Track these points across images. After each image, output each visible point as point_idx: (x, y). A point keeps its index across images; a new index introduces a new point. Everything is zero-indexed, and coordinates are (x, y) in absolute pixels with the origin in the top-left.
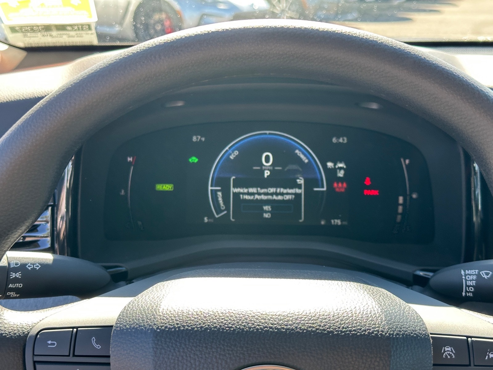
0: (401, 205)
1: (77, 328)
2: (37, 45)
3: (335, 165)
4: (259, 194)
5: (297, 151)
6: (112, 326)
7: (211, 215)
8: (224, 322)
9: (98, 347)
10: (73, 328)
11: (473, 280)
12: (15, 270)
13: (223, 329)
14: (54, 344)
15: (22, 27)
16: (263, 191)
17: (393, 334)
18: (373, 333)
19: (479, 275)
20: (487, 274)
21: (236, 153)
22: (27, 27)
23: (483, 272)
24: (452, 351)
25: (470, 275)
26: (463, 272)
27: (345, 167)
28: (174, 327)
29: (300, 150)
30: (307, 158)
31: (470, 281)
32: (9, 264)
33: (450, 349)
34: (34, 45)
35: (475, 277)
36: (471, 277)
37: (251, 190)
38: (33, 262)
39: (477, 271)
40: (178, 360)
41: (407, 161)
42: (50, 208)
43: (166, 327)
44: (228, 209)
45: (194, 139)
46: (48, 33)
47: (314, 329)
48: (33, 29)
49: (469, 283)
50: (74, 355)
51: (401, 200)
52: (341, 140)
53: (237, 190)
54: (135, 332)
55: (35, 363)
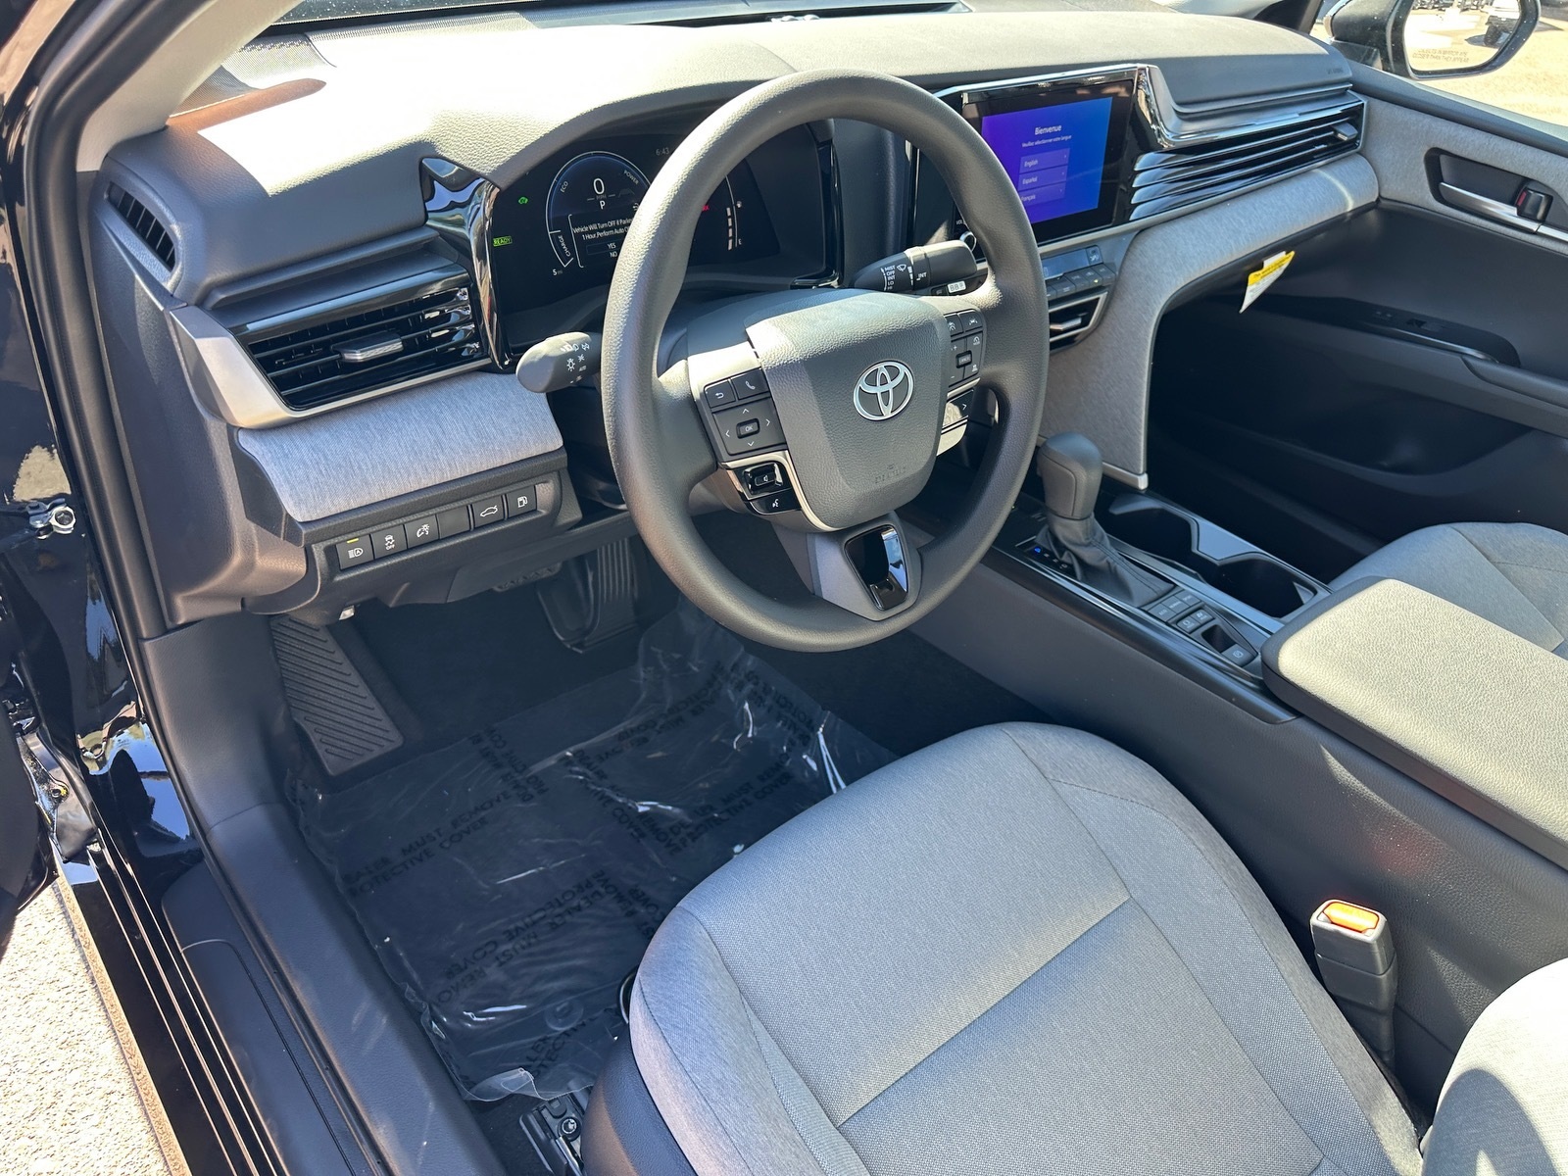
0: (730, 217)
1: (730, 378)
4: (601, 231)
5: (626, 172)
7: (559, 267)
9: (753, 388)
11: (892, 275)
14: (721, 395)
16: (603, 226)
19: (896, 270)
20: (903, 267)
21: (566, 184)
23: (900, 267)
26: (882, 270)
29: (628, 169)
30: (638, 179)
31: (890, 276)
35: (893, 272)
36: (890, 273)
37: (593, 227)
39: (895, 267)
44: (573, 255)
49: (890, 278)
50: (739, 399)
51: (729, 212)
53: (577, 230)
55: (713, 414)
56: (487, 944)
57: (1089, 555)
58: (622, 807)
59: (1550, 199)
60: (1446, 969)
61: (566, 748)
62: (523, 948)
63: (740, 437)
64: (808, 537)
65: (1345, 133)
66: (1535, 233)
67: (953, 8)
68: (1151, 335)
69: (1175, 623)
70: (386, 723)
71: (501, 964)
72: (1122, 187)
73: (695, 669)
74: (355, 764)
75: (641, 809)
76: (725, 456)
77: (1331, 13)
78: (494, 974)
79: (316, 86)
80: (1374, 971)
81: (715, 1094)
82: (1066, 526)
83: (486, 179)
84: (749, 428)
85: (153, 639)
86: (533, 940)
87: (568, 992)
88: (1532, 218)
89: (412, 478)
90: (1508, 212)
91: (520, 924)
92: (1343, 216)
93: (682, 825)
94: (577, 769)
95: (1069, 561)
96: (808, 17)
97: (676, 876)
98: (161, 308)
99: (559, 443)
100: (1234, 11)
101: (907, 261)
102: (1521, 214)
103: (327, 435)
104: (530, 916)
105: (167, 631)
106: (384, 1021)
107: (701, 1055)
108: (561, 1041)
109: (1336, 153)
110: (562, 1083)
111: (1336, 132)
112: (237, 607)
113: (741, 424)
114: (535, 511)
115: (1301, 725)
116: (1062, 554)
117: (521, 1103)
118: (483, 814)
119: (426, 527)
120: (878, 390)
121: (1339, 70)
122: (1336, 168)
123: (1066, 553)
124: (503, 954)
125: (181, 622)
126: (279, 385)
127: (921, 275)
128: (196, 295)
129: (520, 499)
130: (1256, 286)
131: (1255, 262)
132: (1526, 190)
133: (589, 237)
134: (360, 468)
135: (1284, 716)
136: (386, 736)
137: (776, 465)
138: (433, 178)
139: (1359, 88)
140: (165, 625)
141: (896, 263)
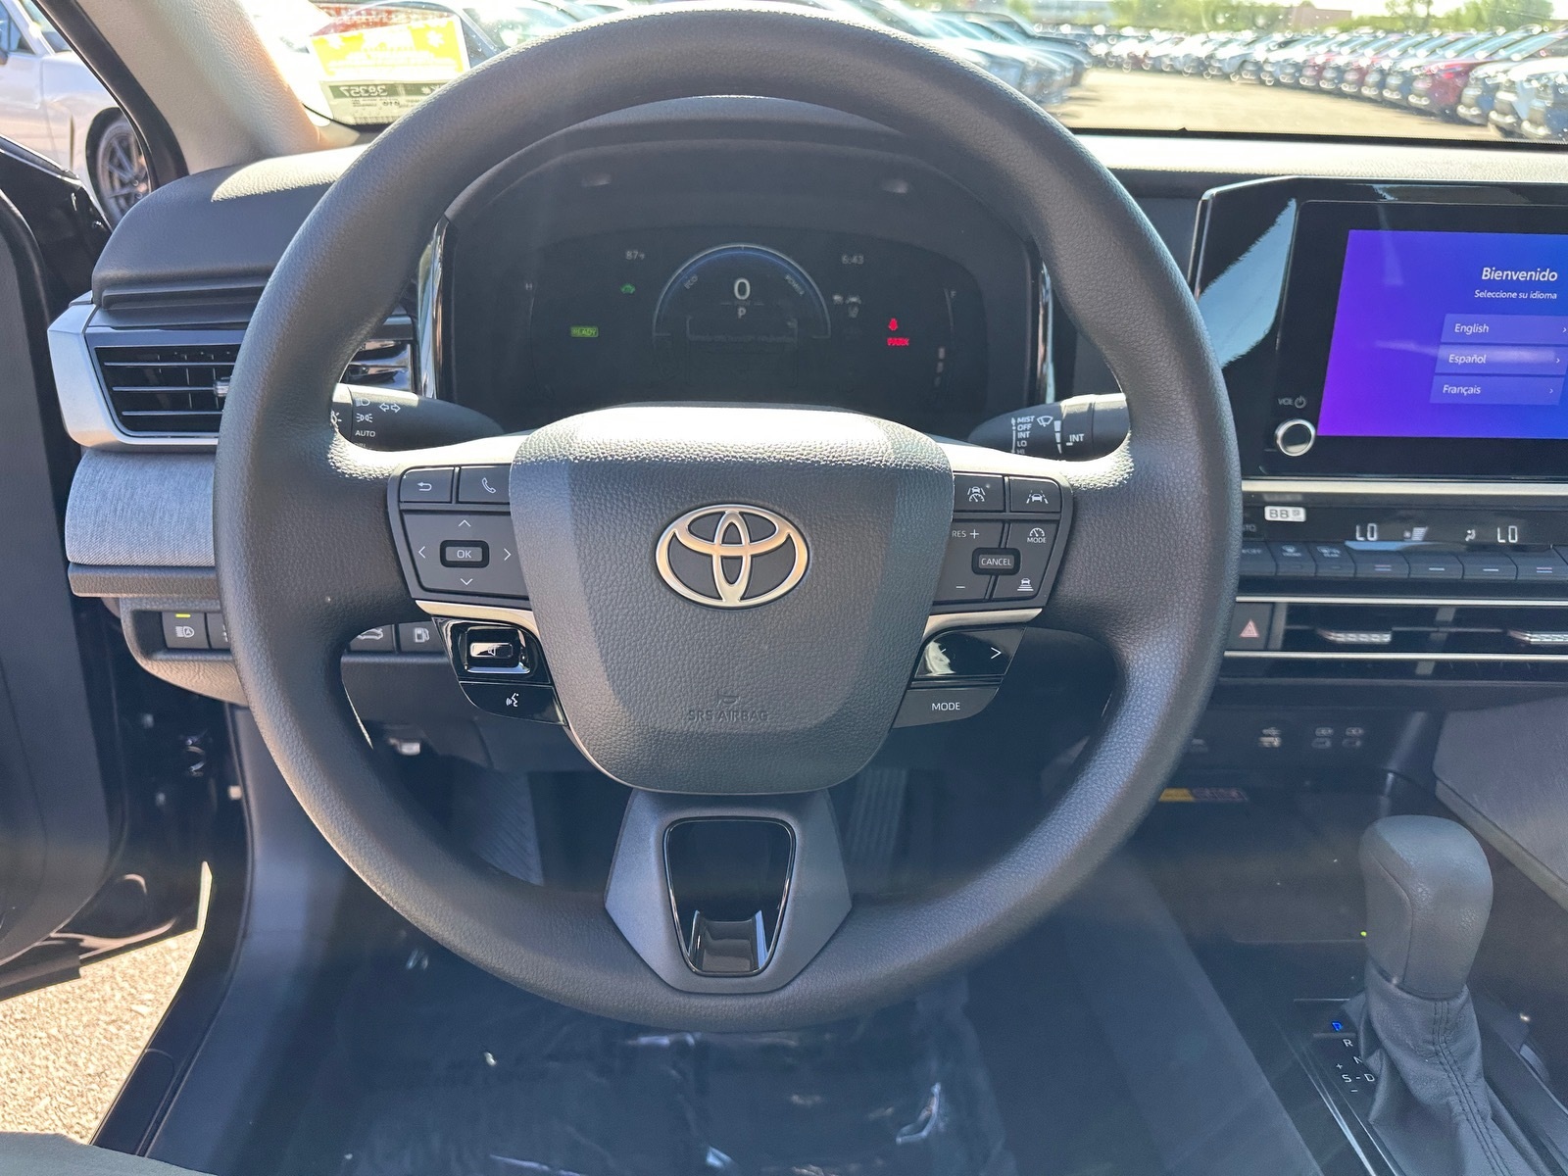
0: (941, 360)
1: (460, 466)
2: (375, 121)
3: (845, 299)
5: (788, 277)
6: (510, 464)
8: (669, 450)
9: (492, 490)
10: (454, 466)
11: (1026, 430)
12: (364, 410)
13: (667, 459)
14: (428, 487)
15: (349, 86)
17: (901, 465)
18: (874, 463)
19: (1035, 422)
21: (695, 278)
22: (359, 86)
23: (1041, 418)
24: (981, 493)
25: (1023, 424)
26: (1013, 421)
27: (860, 302)
28: (599, 457)
29: (792, 275)
30: (803, 288)
31: (1023, 431)
32: (354, 401)
33: (978, 490)
34: (370, 121)
35: (1029, 426)
36: (1026, 427)
38: (388, 401)
39: (1033, 417)
40: (605, 500)
41: (953, 293)
42: (409, 346)
43: (587, 457)
45: (629, 254)
46: (393, 99)
47: (793, 459)
48: (367, 91)
49: (1021, 435)
50: (458, 502)
51: (942, 353)
52: (855, 260)
53: (696, 338)
54: (543, 466)
55: (402, 512)
63: (447, 565)
76: (417, 589)
84: (465, 554)
101: (1058, 413)
113: (450, 543)
116: (1370, 1053)
120: (717, 550)
123: (1377, 1054)
127: (1074, 438)
137: (520, 632)
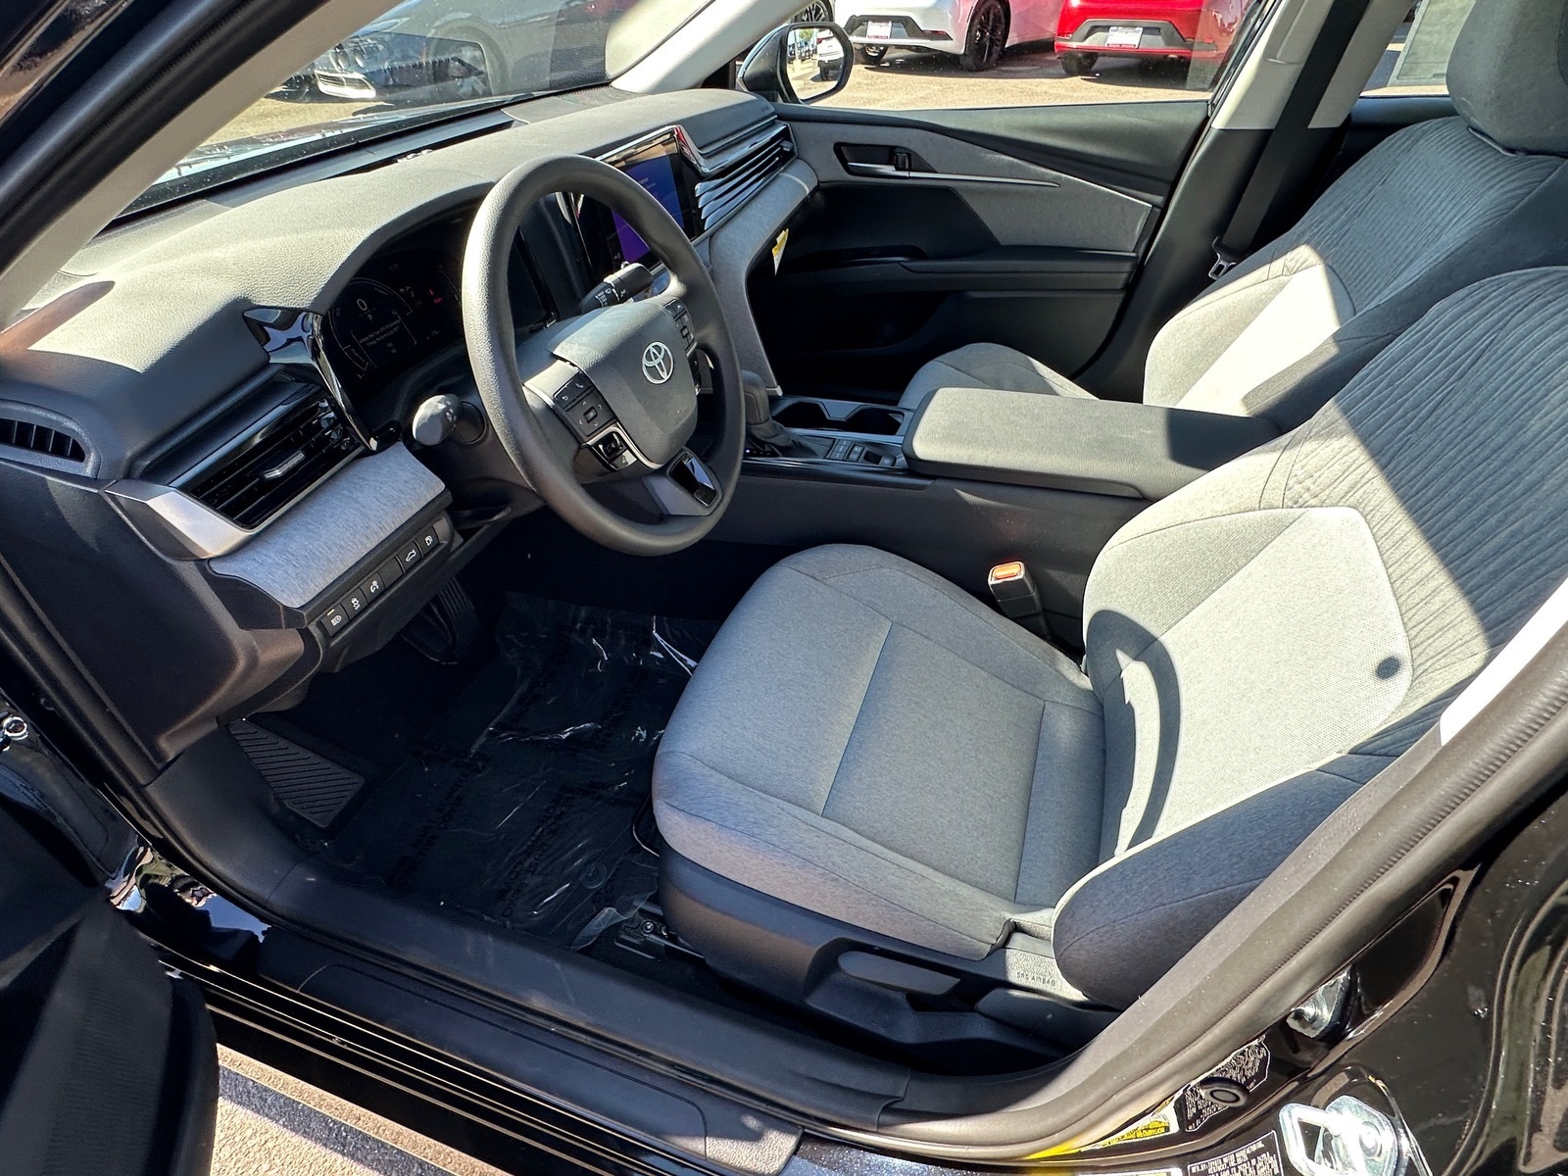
4: (377, 336)
7: (361, 372)
16: (378, 333)
20: (608, 290)
37: (370, 336)
44: (367, 360)
53: (361, 342)
56: (515, 867)
57: (780, 441)
58: (550, 742)
59: (909, 155)
60: (1056, 575)
61: (487, 726)
62: (541, 855)
63: (589, 422)
64: (643, 479)
65: (787, 147)
66: (910, 178)
67: (513, 124)
68: (747, 302)
69: (847, 458)
70: (345, 773)
71: (533, 872)
72: (694, 211)
73: (544, 636)
74: (337, 811)
75: (564, 737)
76: (585, 439)
77: (740, 75)
78: (532, 881)
79: (106, 287)
80: (1029, 593)
81: (756, 831)
82: (758, 429)
83: (308, 311)
84: (592, 414)
85: (151, 783)
86: (545, 848)
87: (588, 863)
88: (904, 170)
89: (360, 546)
90: (889, 170)
91: (529, 843)
92: (806, 198)
93: (598, 731)
94: (504, 735)
95: (770, 449)
96: (424, 152)
97: (614, 762)
98: (96, 491)
99: (442, 486)
100: (688, 85)
101: (609, 286)
102: (897, 169)
103: (282, 539)
104: (533, 835)
105: (160, 773)
106: (490, 939)
107: (735, 815)
108: (609, 886)
109: (786, 161)
110: (630, 906)
111: (782, 147)
112: (215, 726)
113: (585, 414)
114: (439, 544)
115: (939, 483)
117: (613, 930)
118: (456, 794)
119: (375, 583)
120: (655, 363)
121: (767, 108)
122: (790, 170)
124: (530, 866)
125: (171, 759)
126: (228, 512)
127: (622, 293)
128: (122, 469)
129: (427, 539)
130: (777, 255)
131: (772, 242)
132: (895, 154)
133: (371, 343)
134: (320, 552)
135: (928, 483)
136: (349, 781)
137: (614, 435)
138: (261, 325)
139: (782, 118)
140: (158, 766)
141: (604, 289)
